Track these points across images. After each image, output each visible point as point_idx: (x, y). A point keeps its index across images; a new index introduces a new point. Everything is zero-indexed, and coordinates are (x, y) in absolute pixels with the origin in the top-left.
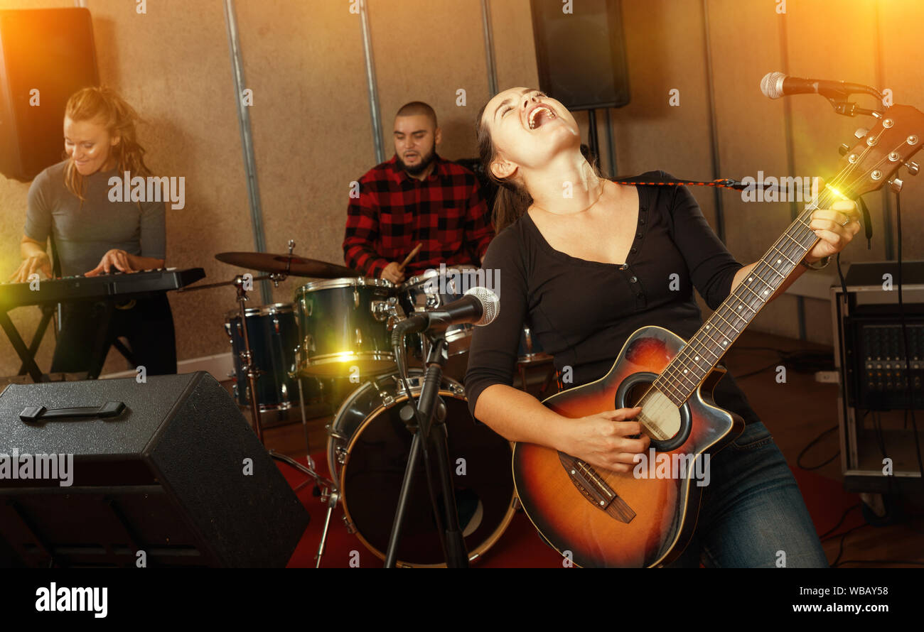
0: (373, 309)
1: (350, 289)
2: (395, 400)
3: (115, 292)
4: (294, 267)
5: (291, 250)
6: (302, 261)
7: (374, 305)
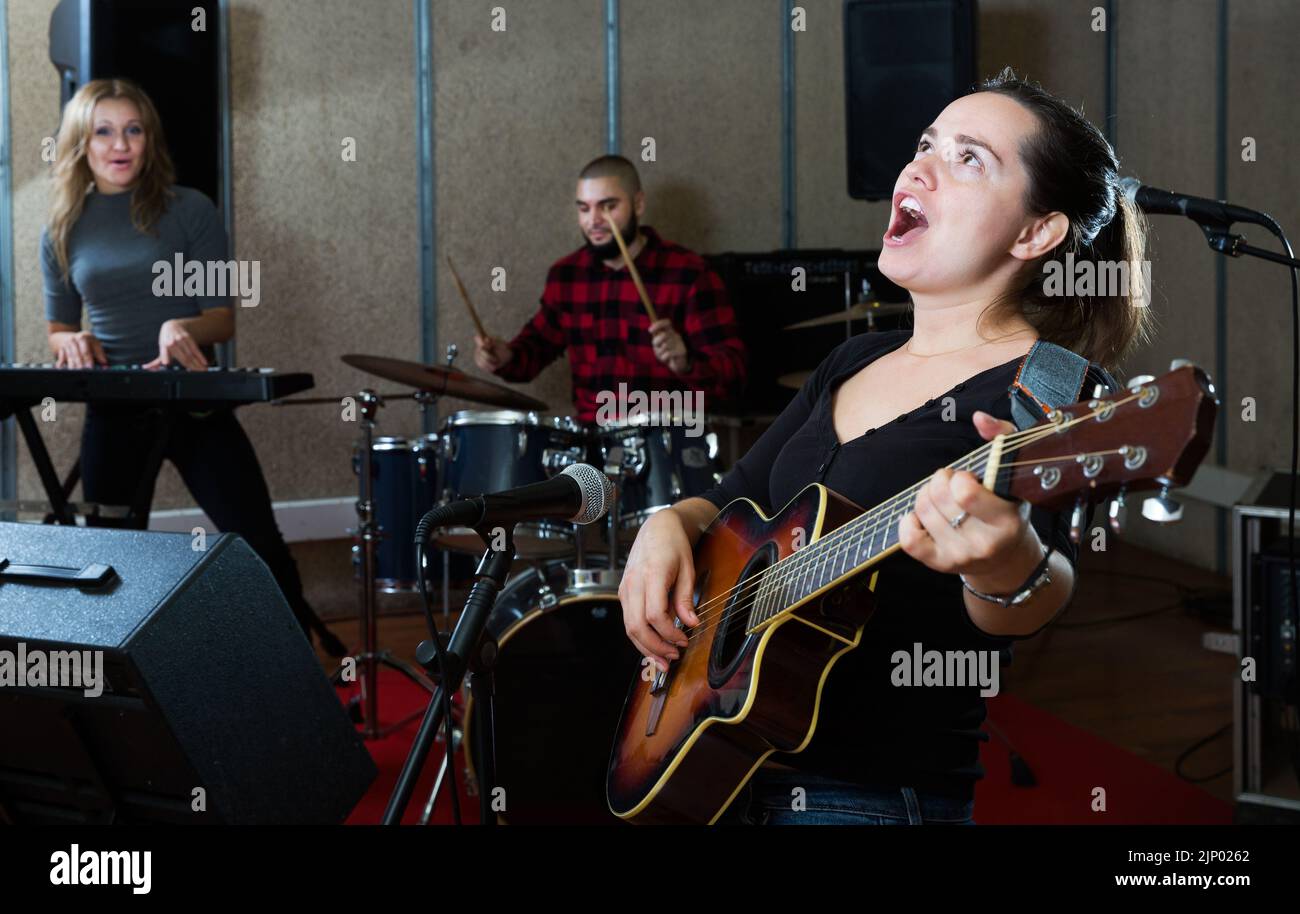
0: (546, 461)
1: (516, 427)
2: (559, 601)
3: (178, 396)
4: (451, 384)
5: (451, 361)
6: (462, 378)
7: (548, 454)
